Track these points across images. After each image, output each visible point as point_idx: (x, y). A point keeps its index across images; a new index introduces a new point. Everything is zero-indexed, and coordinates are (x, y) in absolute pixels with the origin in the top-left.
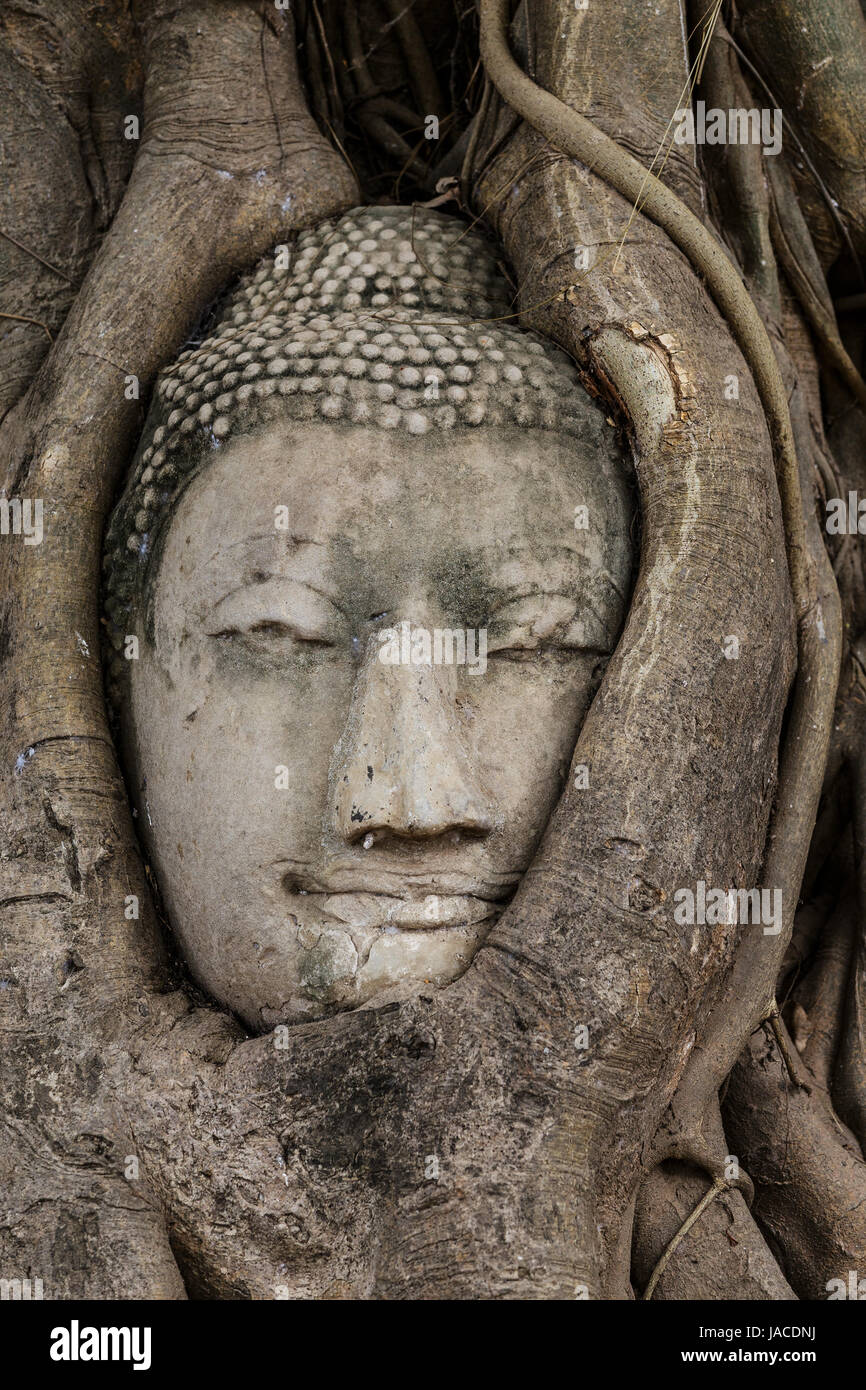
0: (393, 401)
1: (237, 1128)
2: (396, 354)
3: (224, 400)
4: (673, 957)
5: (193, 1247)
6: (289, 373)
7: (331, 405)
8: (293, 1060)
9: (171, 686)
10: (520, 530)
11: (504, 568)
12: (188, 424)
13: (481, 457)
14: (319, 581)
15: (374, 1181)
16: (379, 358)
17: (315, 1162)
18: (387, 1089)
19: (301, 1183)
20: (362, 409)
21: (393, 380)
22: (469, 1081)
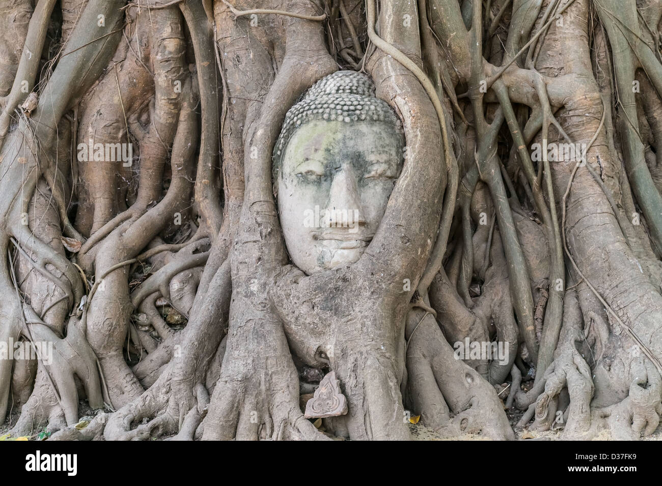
0: (342, 114)
1: (301, 300)
2: (342, 103)
3: (300, 116)
5: (289, 331)
6: (316, 108)
7: (325, 116)
8: (316, 283)
9: (287, 188)
10: (374, 146)
11: (370, 156)
12: (291, 122)
13: (364, 128)
14: (322, 159)
15: (335, 314)
16: (338, 104)
17: (321, 309)
18: (339, 290)
19: (318, 314)
20: (333, 117)
21: (342, 109)
22: (360, 288)
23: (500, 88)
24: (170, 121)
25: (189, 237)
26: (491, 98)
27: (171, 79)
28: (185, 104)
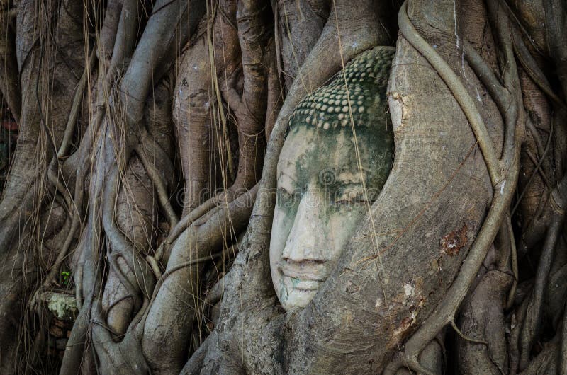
0: (323, 118)
1: (263, 344)
4: (364, 308)
11: (341, 175)
13: (341, 137)
17: (276, 358)
18: (285, 340)
19: (272, 364)
20: (314, 120)
21: (326, 111)
22: (298, 342)
24: (257, 89)
27: (250, 41)
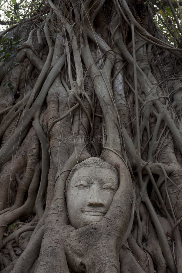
7: (88, 165)
13: (103, 170)
14: (86, 180)
20: (91, 165)
23: (148, 168)
24: (30, 176)
25: (30, 221)
26: (145, 173)
28: (36, 171)
